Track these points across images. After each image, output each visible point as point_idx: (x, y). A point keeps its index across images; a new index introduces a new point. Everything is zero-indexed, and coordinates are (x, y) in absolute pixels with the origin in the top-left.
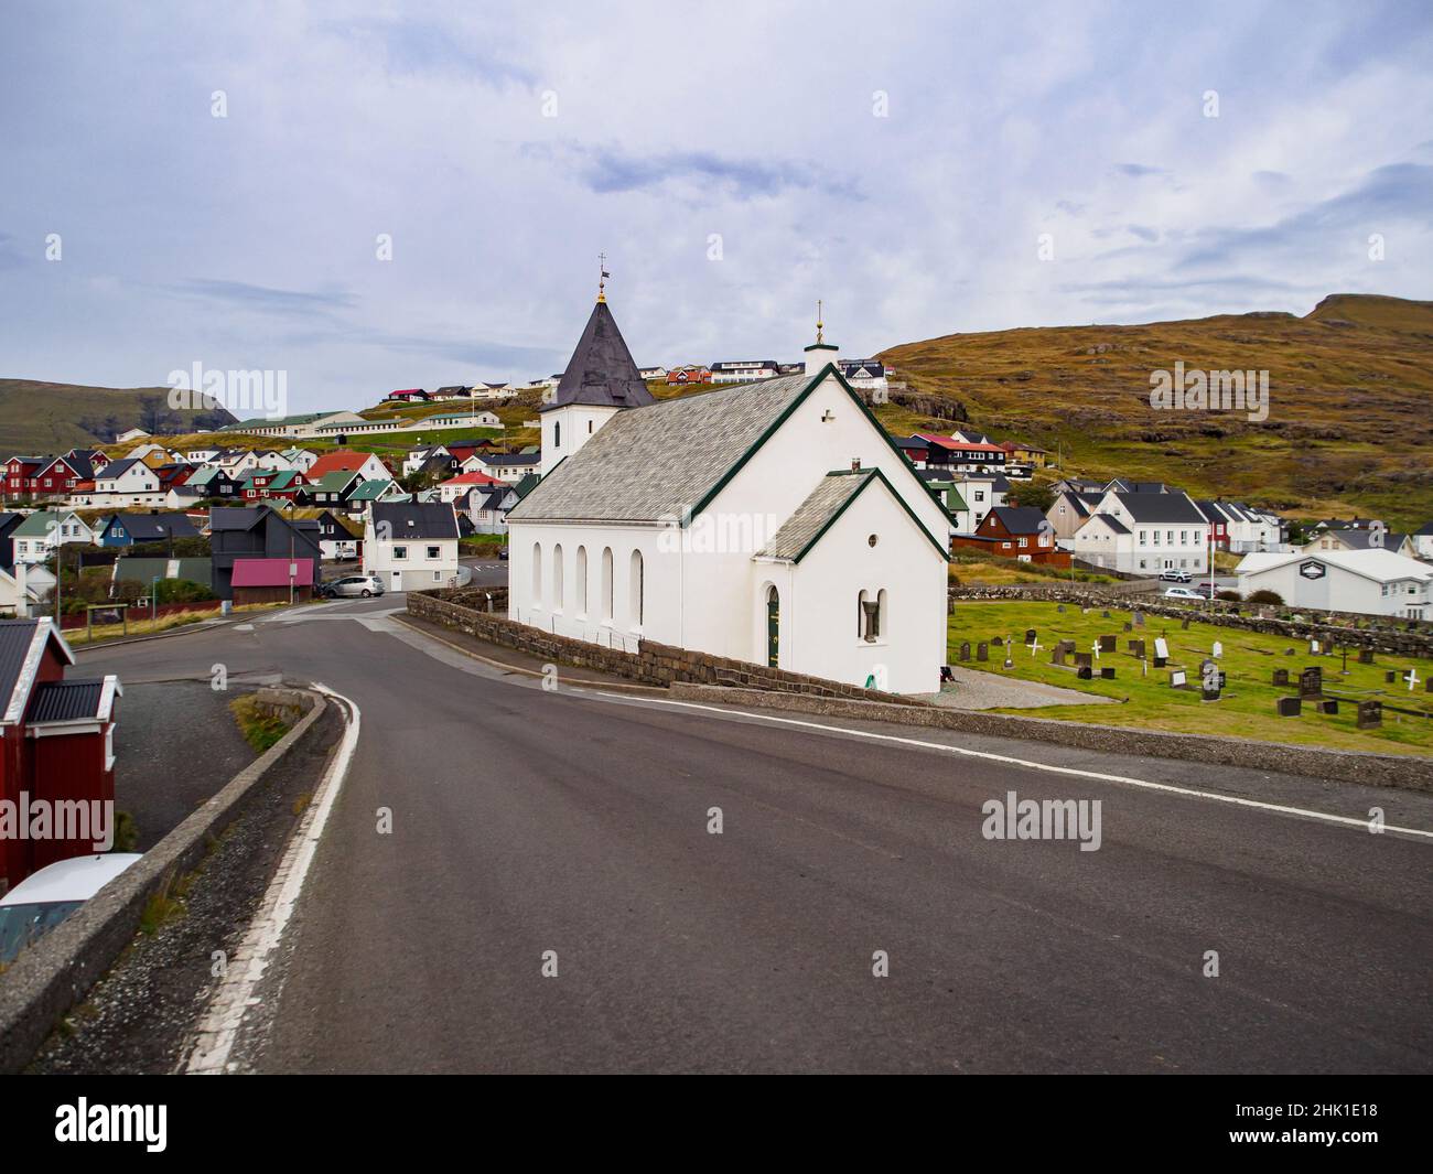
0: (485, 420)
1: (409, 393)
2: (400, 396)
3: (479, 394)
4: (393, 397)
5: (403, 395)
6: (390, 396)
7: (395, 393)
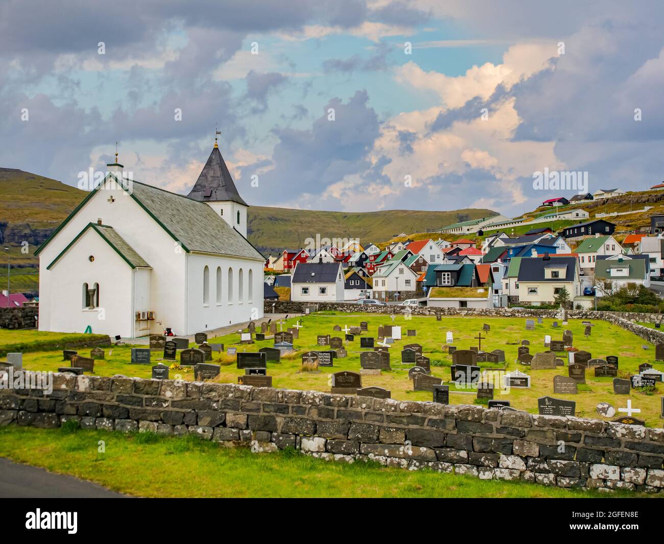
0: (577, 215)
1: (554, 201)
2: (549, 203)
3: (598, 197)
4: (545, 204)
5: (551, 202)
6: (544, 203)
7: (546, 202)
